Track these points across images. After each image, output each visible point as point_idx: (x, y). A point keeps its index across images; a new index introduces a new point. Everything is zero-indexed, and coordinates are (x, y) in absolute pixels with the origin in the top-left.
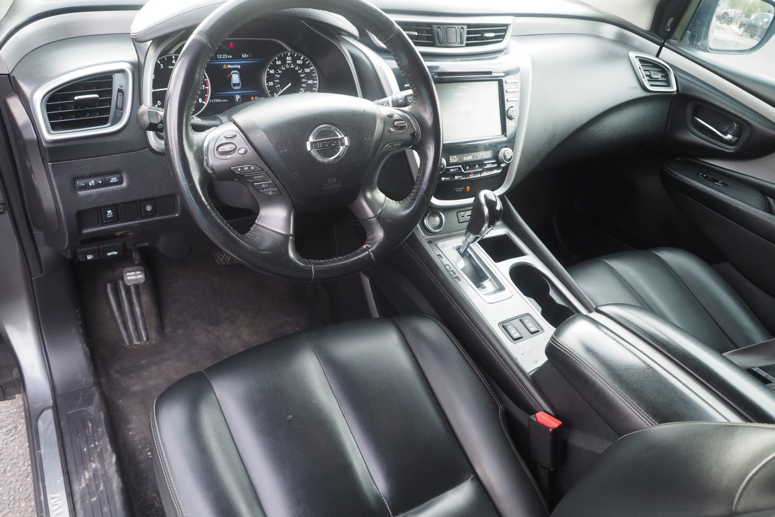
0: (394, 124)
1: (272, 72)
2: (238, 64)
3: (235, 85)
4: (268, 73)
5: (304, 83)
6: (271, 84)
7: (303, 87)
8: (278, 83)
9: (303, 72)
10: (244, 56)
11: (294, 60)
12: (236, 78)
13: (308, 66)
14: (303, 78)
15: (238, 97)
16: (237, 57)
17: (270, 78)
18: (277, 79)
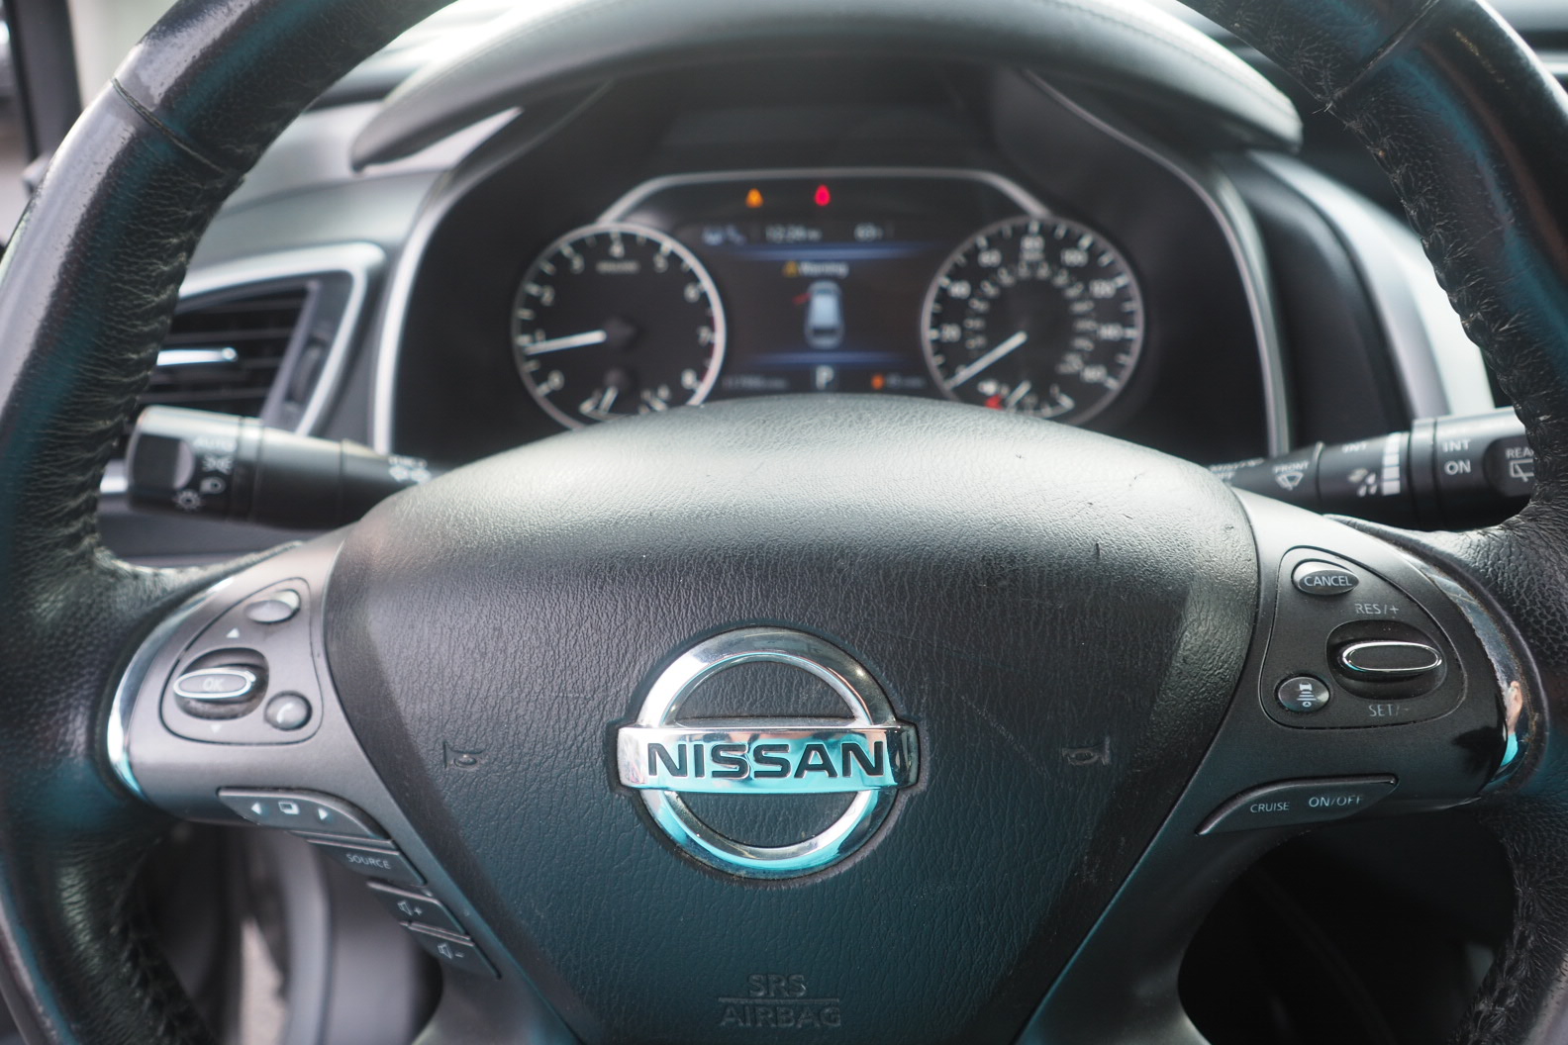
0: (1335, 650)
1: (960, 290)
2: (838, 261)
3: (821, 332)
4: (943, 296)
5: (1084, 334)
6: (951, 332)
7: (1080, 351)
8: (976, 333)
9: (1086, 295)
10: (865, 232)
11: (1053, 249)
12: (824, 309)
13: (1108, 273)
14: (1084, 316)
15: (824, 375)
16: (838, 234)
17: (950, 310)
18: (977, 315)
